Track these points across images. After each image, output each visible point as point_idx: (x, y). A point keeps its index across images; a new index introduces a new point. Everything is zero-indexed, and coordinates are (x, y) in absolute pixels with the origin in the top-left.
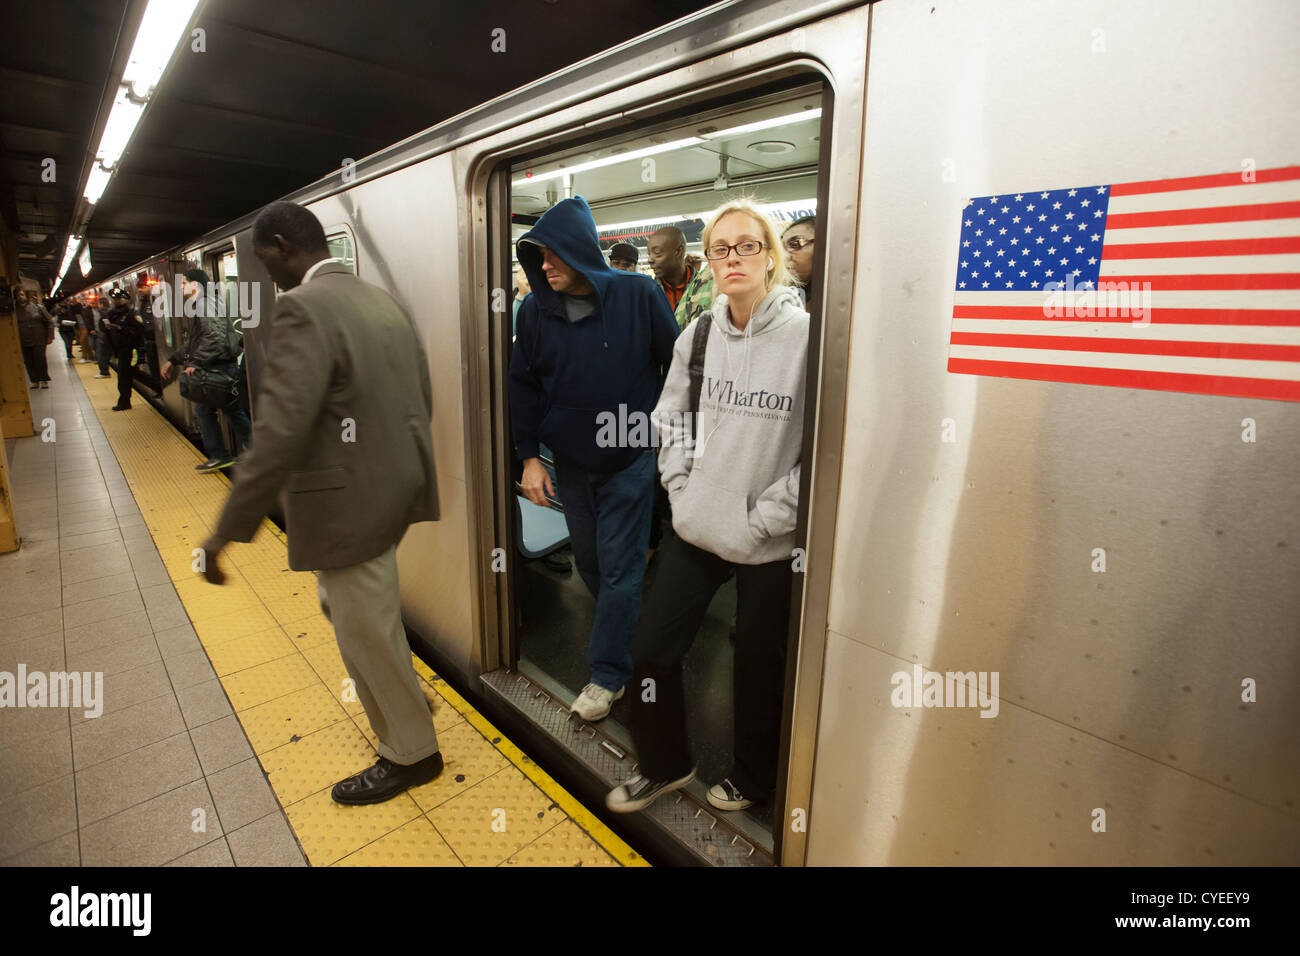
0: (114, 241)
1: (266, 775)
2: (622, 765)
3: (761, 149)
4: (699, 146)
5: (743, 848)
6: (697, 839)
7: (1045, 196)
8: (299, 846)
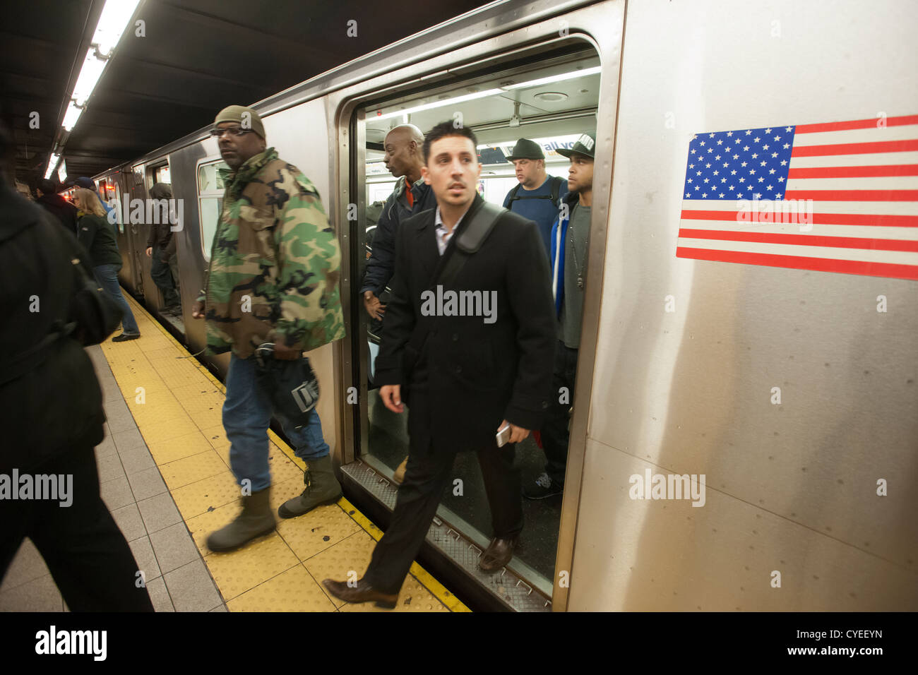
0: (82, 158)
1: (191, 534)
2: (440, 530)
3: (543, 98)
4: (500, 95)
5: (524, 589)
6: (492, 583)
7: (748, 133)
8: (214, 583)
